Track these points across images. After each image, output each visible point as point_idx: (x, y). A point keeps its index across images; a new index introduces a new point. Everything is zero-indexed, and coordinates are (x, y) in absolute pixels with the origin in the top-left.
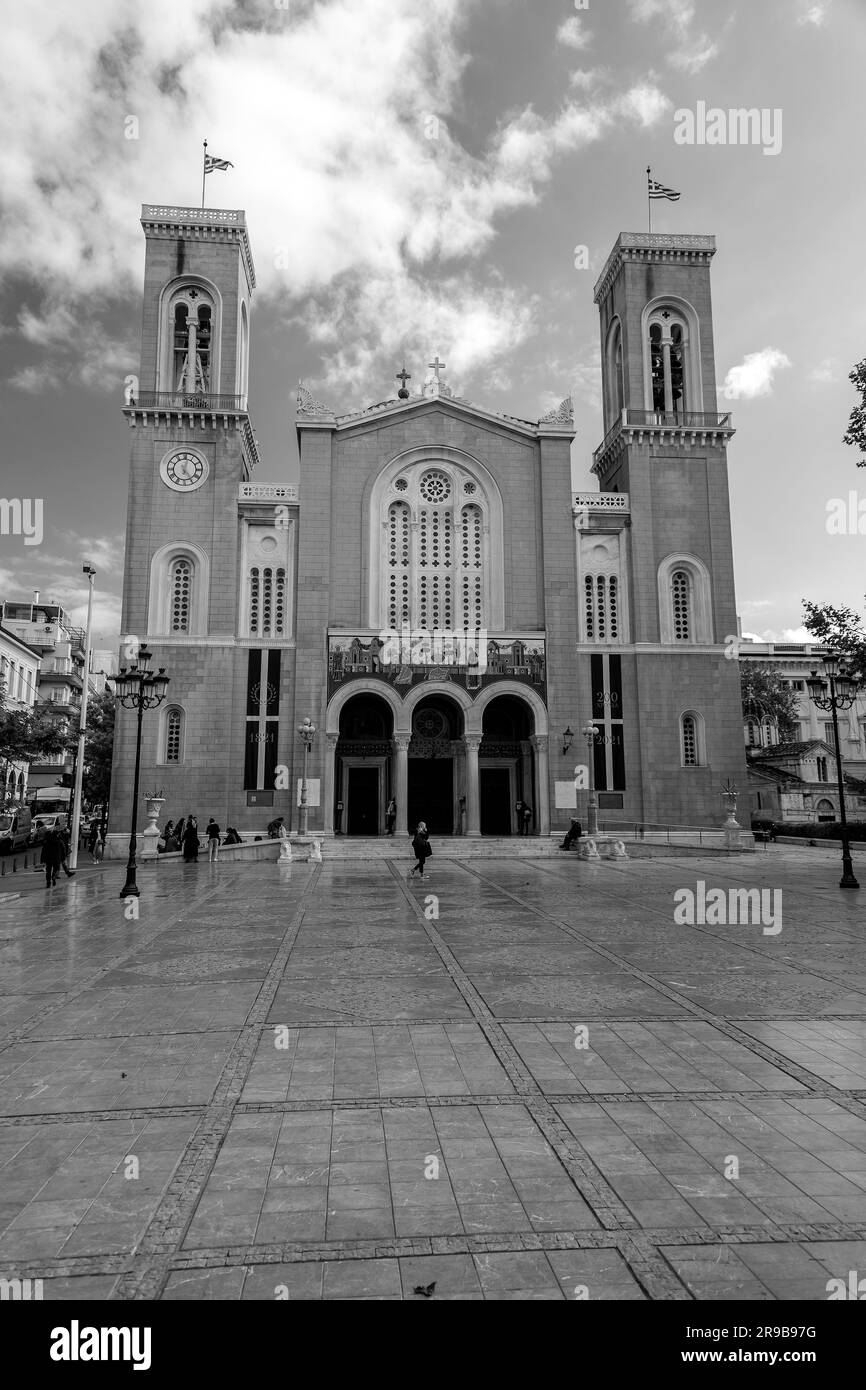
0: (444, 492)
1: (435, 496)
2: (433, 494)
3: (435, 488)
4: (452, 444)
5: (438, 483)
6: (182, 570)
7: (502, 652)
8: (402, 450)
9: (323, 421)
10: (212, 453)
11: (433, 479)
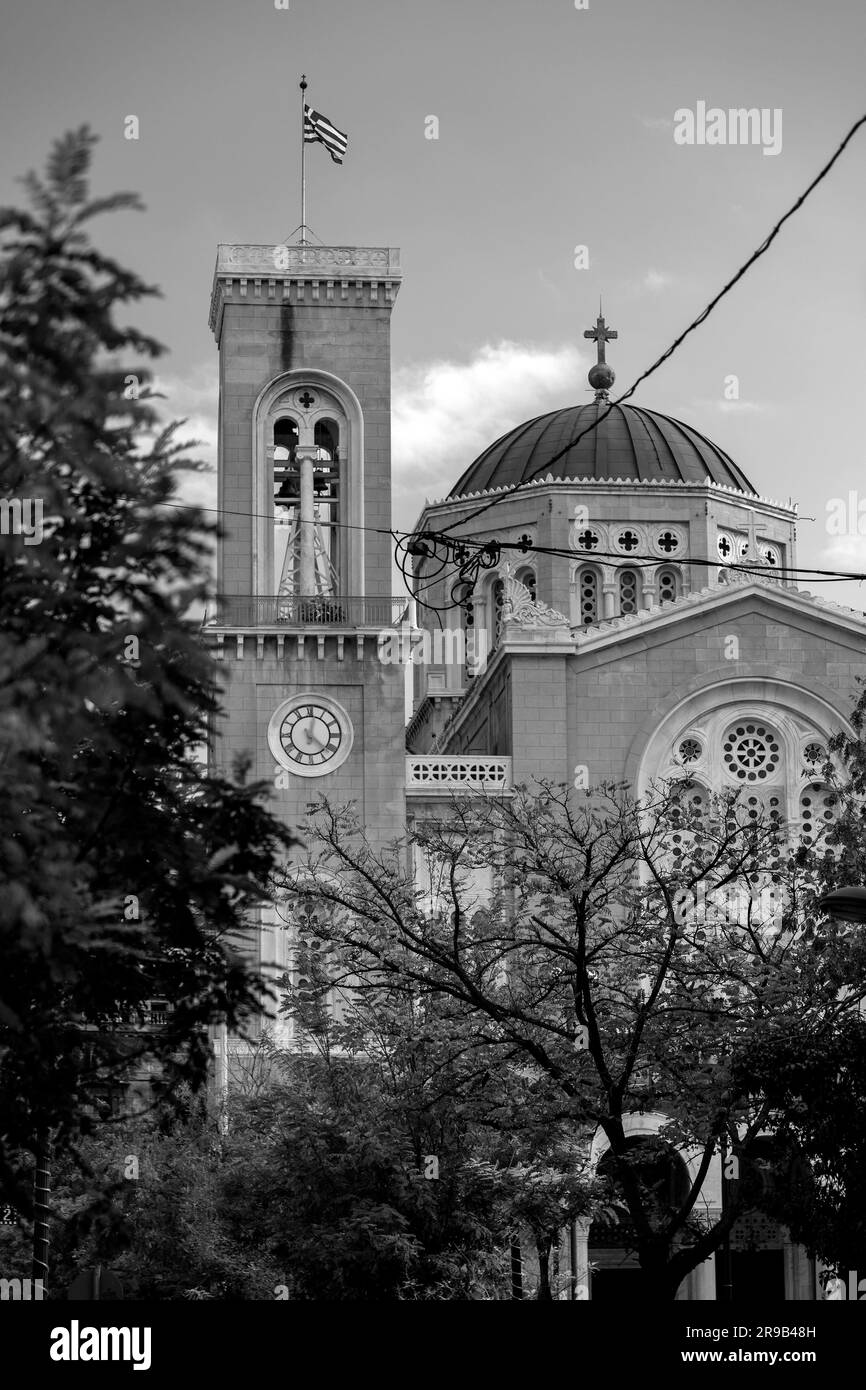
0: (767, 761)
1: (751, 769)
2: (747, 763)
3: (751, 753)
4: (782, 674)
5: (756, 743)
8: (692, 687)
9: (551, 640)
10: (357, 705)
11: (747, 736)
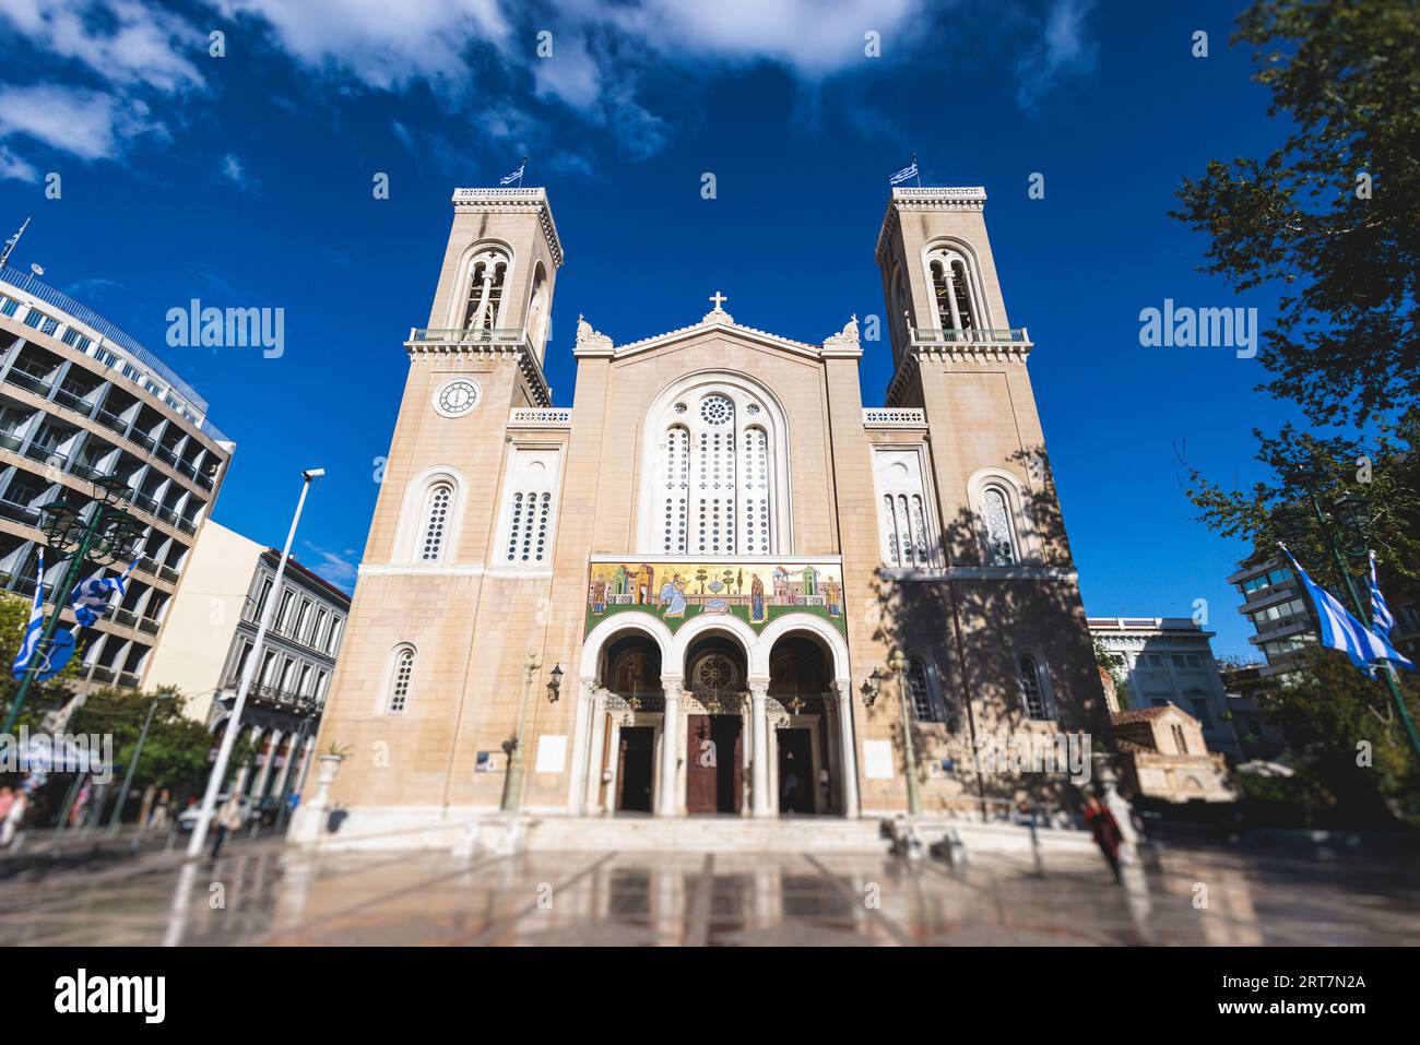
0: (726, 415)
1: (717, 419)
2: (714, 417)
4: (736, 367)
5: (720, 406)
6: (442, 496)
7: (792, 579)
8: (679, 375)
9: (600, 348)
10: (486, 382)
11: (715, 402)
